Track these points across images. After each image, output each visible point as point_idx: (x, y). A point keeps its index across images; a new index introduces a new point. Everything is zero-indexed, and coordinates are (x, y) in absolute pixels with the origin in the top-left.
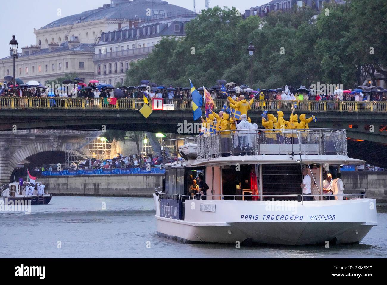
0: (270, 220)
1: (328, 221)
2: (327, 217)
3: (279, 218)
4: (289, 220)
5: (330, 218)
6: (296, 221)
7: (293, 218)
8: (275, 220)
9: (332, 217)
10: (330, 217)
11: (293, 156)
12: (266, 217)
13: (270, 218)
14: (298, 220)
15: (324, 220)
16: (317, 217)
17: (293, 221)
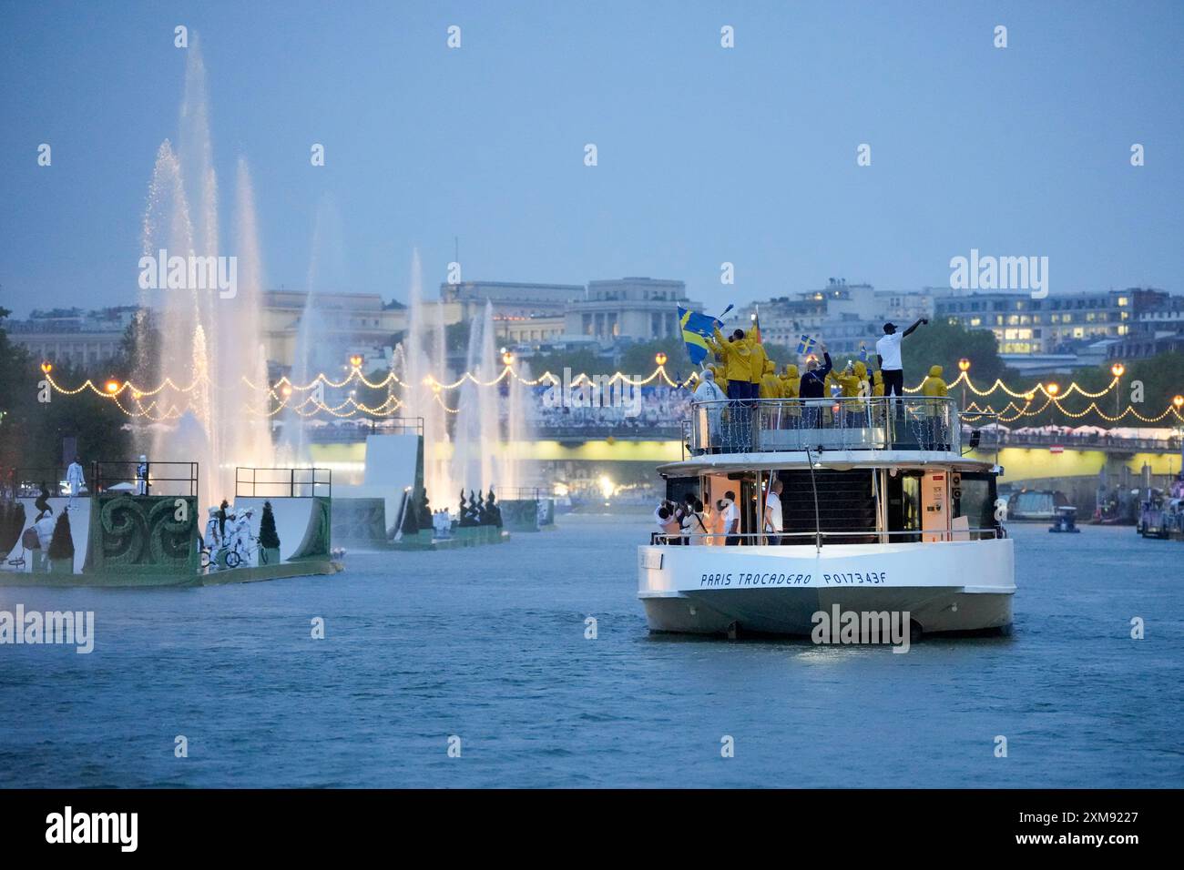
0: (751, 585)
1: (866, 584)
2: (864, 578)
3: (767, 579)
4: (784, 584)
5: (872, 579)
6: (797, 585)
7: (793, 581)
8: (760, 585)
9: (876, 578)
10: (872, 577)
11: (820, 453)
12: (744, 578)
13: (752, 581)
14: (802, 584)
15: (856, 583)
16: (842, 578)
17: (792, 585)
